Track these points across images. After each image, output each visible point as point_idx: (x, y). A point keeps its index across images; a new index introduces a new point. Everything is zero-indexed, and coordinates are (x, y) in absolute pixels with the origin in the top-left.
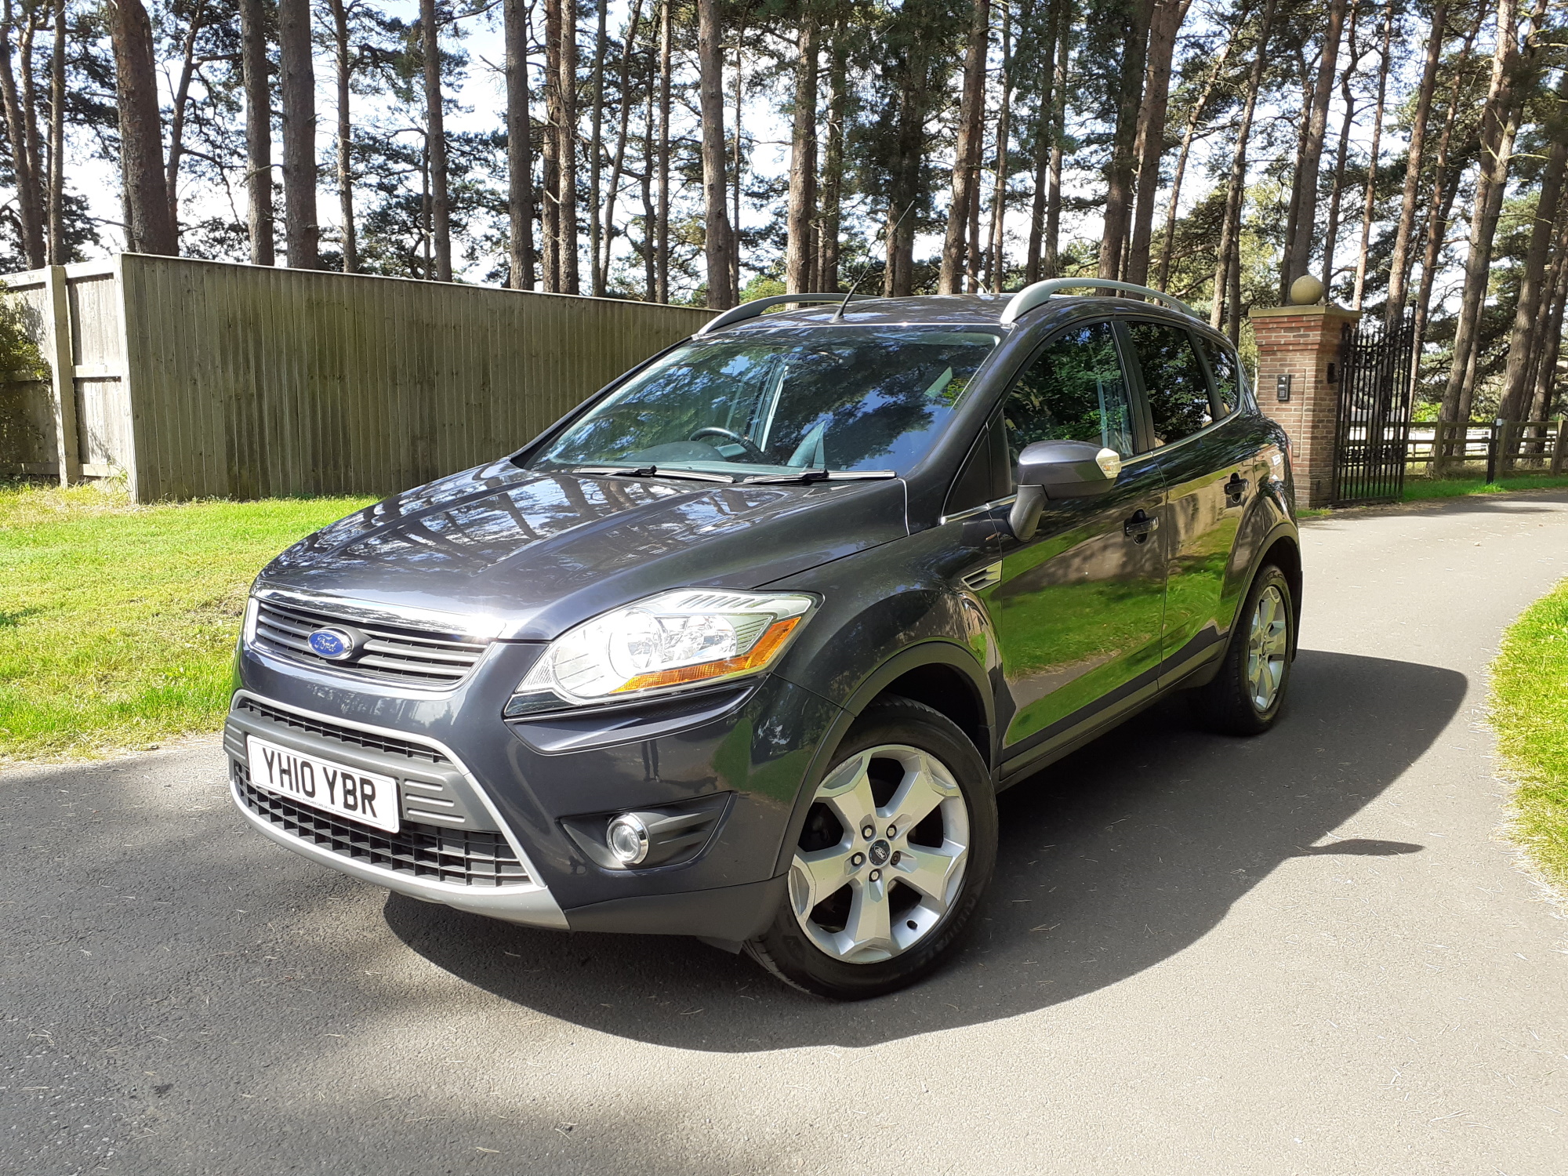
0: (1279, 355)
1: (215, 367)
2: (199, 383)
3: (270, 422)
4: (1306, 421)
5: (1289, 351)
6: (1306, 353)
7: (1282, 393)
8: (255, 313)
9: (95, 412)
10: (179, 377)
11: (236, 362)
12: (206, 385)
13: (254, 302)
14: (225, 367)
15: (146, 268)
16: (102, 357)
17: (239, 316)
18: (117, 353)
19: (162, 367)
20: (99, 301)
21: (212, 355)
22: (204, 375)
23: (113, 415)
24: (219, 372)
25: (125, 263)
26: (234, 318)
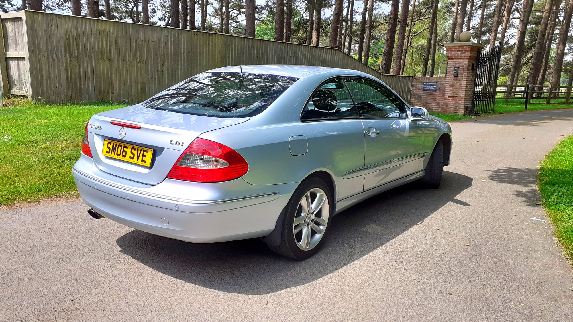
0: (455, 60)
1: (62, 55)
2: (56, 61)
3: (83, 76)
4: (463, 84)
5: (458, 58)
6: (464, 59)
7: (455, 74)
8: (77, 34)
9: (14, 70)
10: (48, 58)
11: (70, 53)
12: (58, 62)
13: (77, 30)
14: (66, 55)
15: (35, 16)
16: (17, 49)
17: (71, 35)
18: (23, 48)
19: (41, 54)
20: (15, 27)
21: (61, 50)
22: (57, 58)
23: (22, 72)
24: (64, 56)
25: (27, 14)
26: (69, 36)
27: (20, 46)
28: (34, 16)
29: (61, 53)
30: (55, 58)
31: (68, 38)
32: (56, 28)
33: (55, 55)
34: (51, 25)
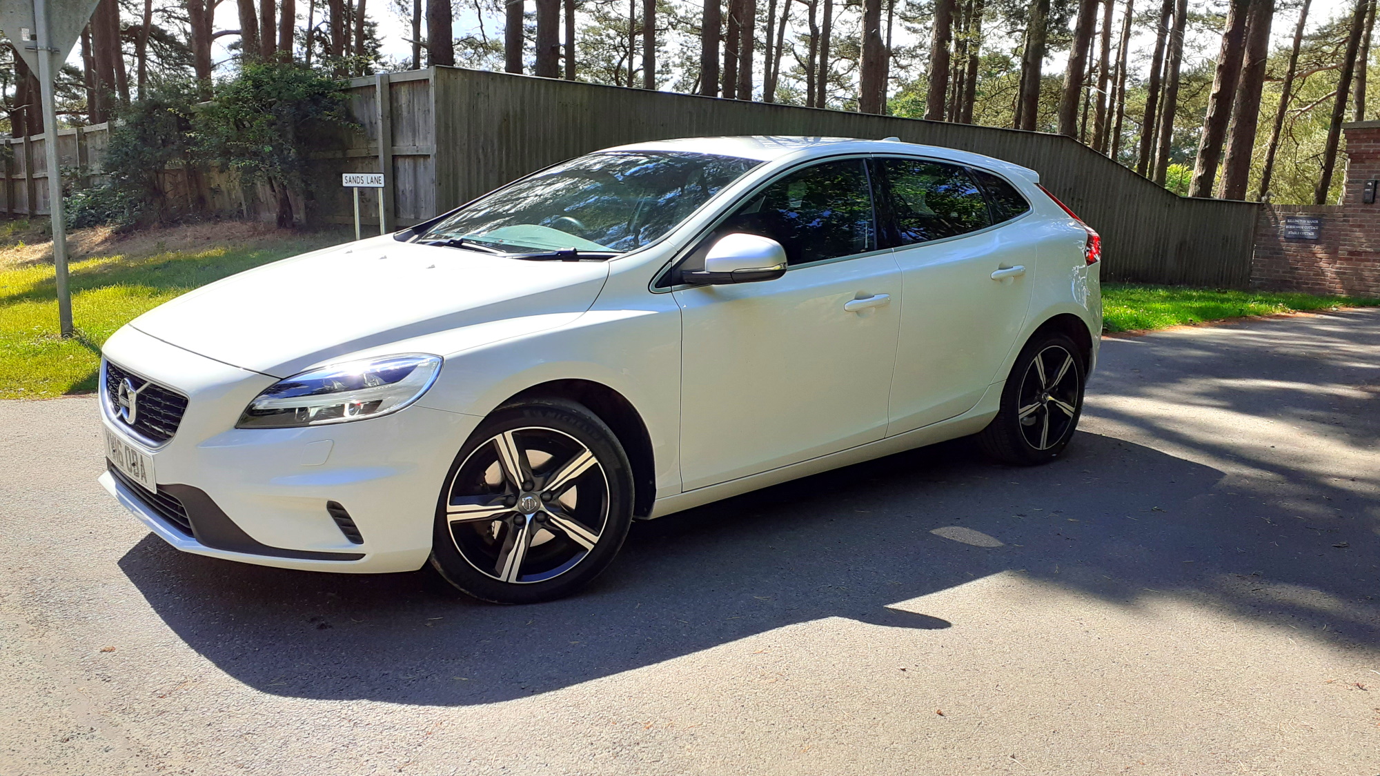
0: (1368, 163)
1: (493, 149)
5: (1377, 159)
7: (1369, 197)
8: (523, 110)
9: (407, 181)
10: (469, 157)
11: (508, 148)
12: (486, 164)
13: (522, 103)
14: (500, 150)
15: (452, 76)
16: (414, 141)
17: (511, 113)
18: (426, 138)
19: (458, 149)
20: (414, 99)
21: (492, 142)
22: (485, 156)
23: (421, 182)
24: (496, 153)
25: (438, 73)
26: (508, 115)
27: (421, 137)
28: (449, 76)
29: (493, 146)
30: (481, 157)
31: (506, 118)
32: (486, 100)
33: (481, 151)
34: (478, 94)
